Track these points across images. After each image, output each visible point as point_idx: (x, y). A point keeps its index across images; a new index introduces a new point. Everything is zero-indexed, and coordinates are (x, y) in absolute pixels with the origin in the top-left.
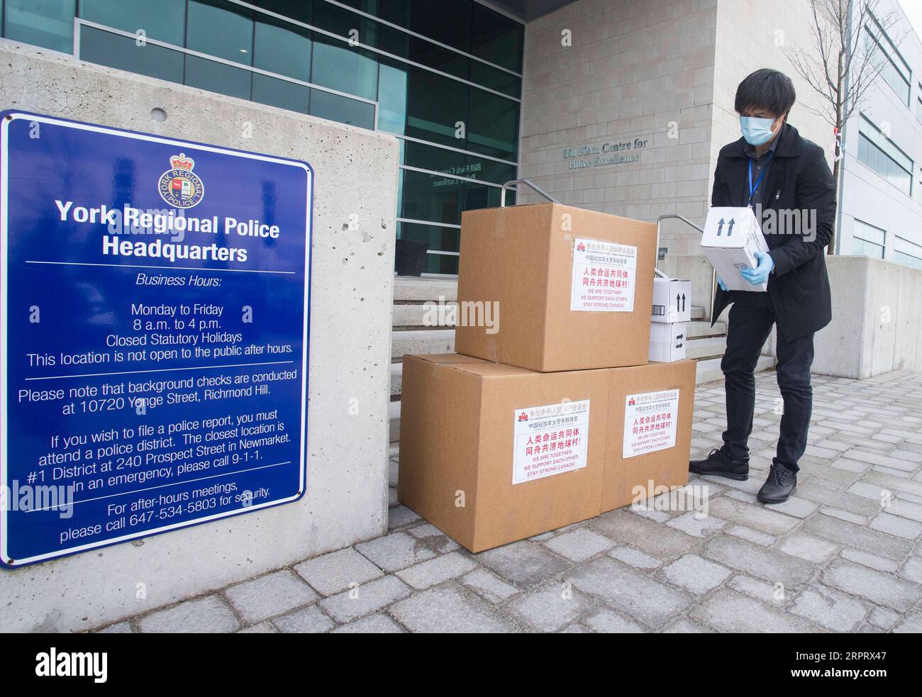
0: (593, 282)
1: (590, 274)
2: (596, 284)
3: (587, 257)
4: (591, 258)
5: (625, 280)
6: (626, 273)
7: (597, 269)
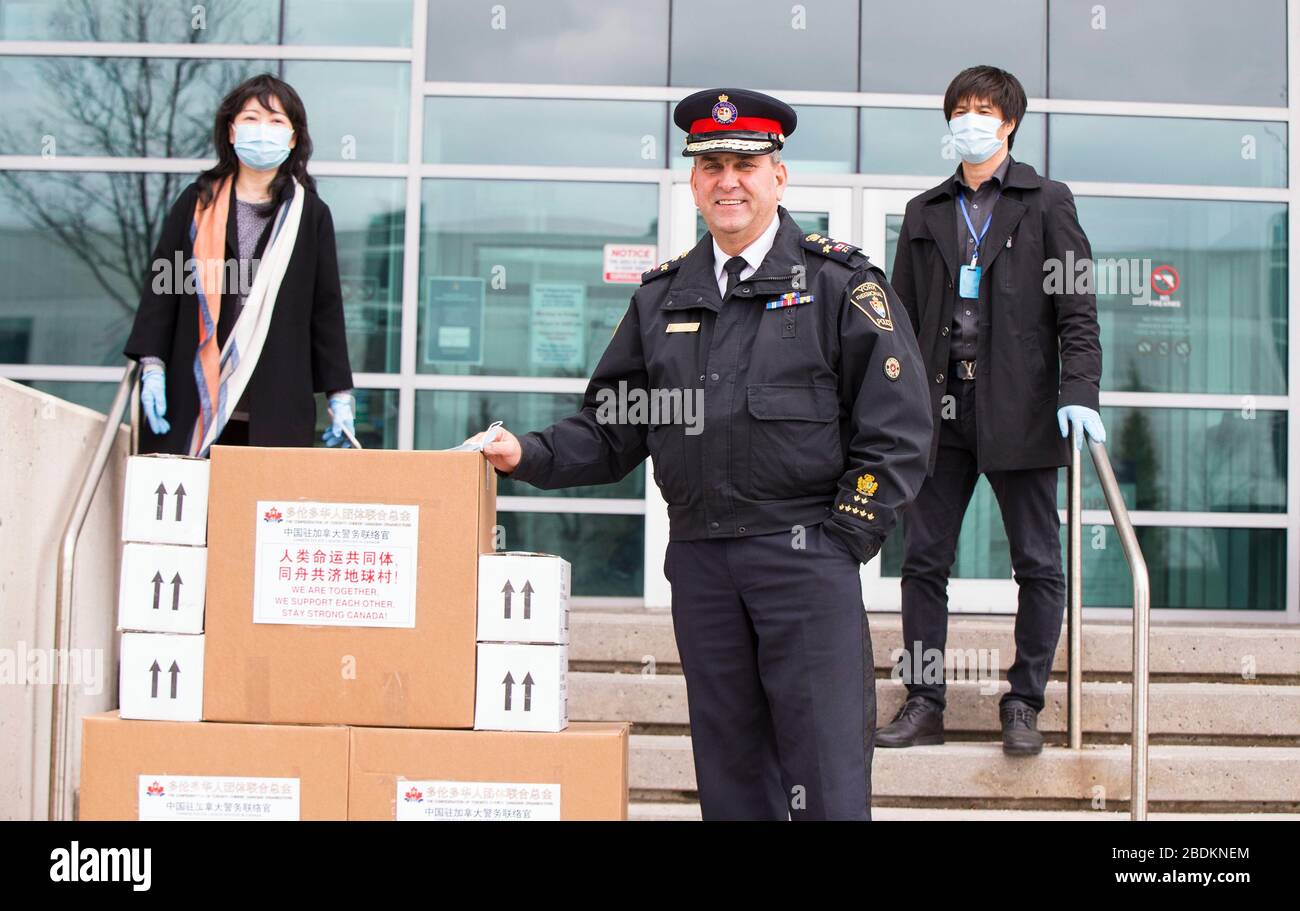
0: (302, 573)
1: (295, 560)
2: (309, 577)
3: (288, 531)
4: (298, 533)
5: (385, 568)
6: (388, 556)
7: (312, 551)
